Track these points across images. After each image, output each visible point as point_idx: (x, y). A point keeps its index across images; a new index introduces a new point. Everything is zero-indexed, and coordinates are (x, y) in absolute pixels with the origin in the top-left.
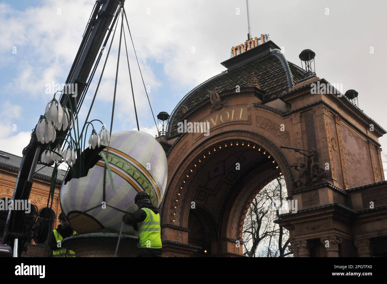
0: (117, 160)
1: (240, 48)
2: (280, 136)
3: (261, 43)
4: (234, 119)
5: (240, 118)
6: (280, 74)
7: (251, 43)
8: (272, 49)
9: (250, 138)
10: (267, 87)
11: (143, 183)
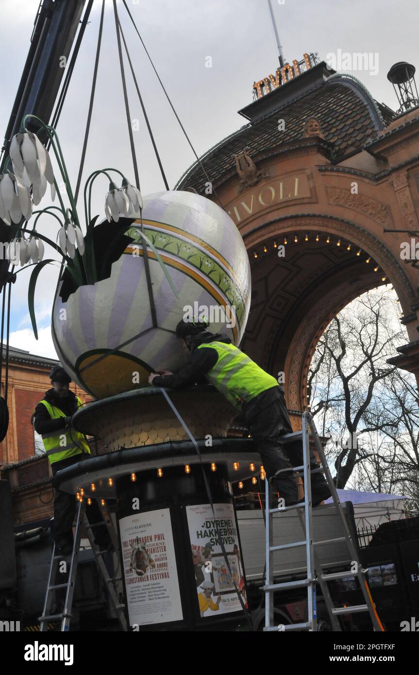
0: (164, 240)
1: (269, 82)
2: (374, 214)
3: (304, 68)
4: (283, 197)
5: (296, 194)
6: (358, 110)
7: (287, 71)
8: (327, 76)
9: (319, 226)
10: (336, 136)
11: (220, 281)
